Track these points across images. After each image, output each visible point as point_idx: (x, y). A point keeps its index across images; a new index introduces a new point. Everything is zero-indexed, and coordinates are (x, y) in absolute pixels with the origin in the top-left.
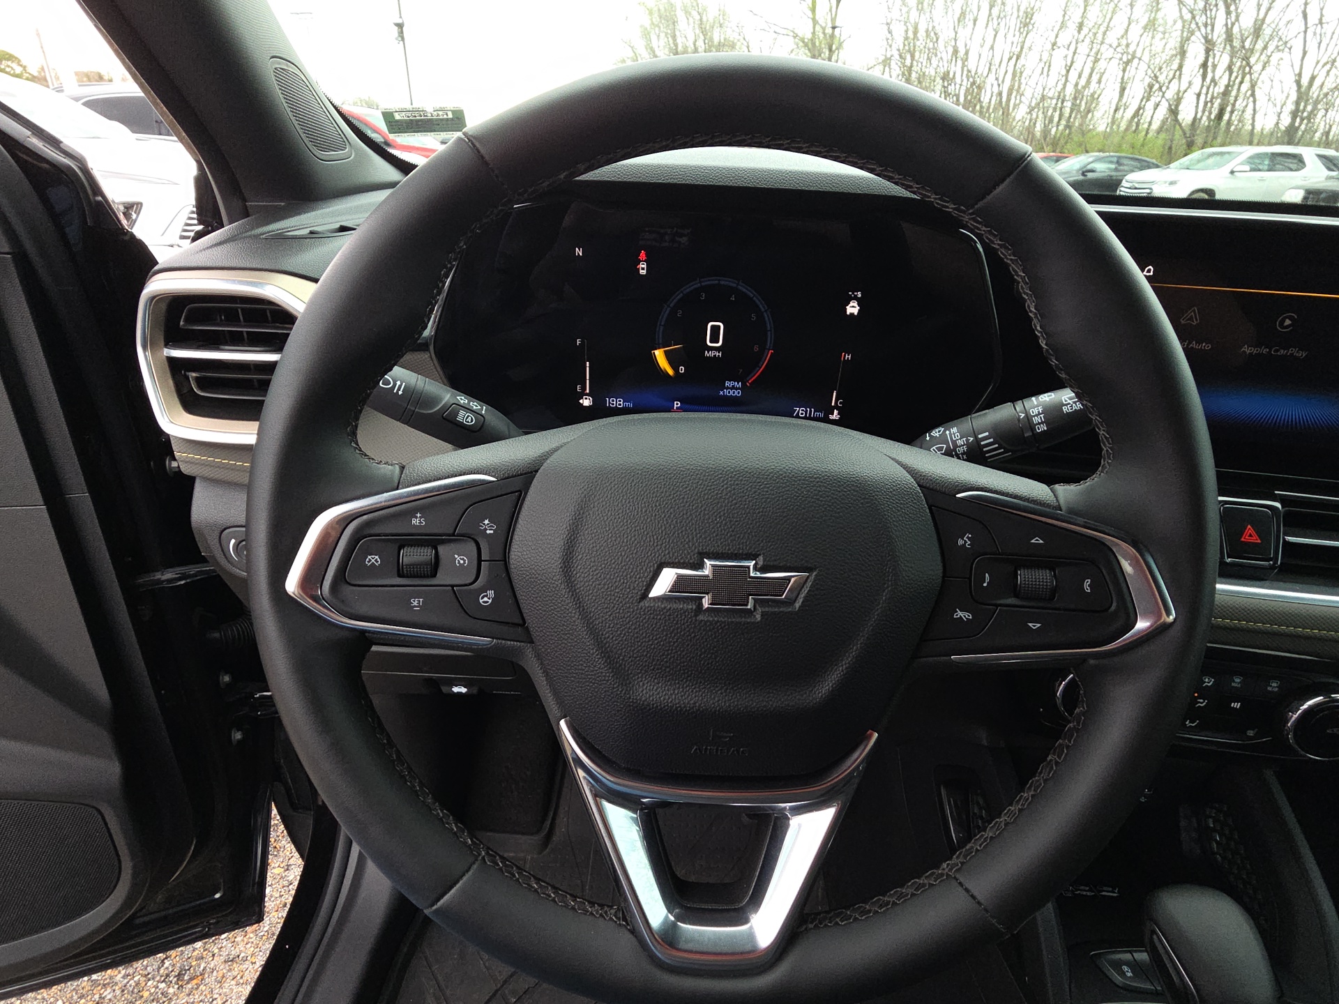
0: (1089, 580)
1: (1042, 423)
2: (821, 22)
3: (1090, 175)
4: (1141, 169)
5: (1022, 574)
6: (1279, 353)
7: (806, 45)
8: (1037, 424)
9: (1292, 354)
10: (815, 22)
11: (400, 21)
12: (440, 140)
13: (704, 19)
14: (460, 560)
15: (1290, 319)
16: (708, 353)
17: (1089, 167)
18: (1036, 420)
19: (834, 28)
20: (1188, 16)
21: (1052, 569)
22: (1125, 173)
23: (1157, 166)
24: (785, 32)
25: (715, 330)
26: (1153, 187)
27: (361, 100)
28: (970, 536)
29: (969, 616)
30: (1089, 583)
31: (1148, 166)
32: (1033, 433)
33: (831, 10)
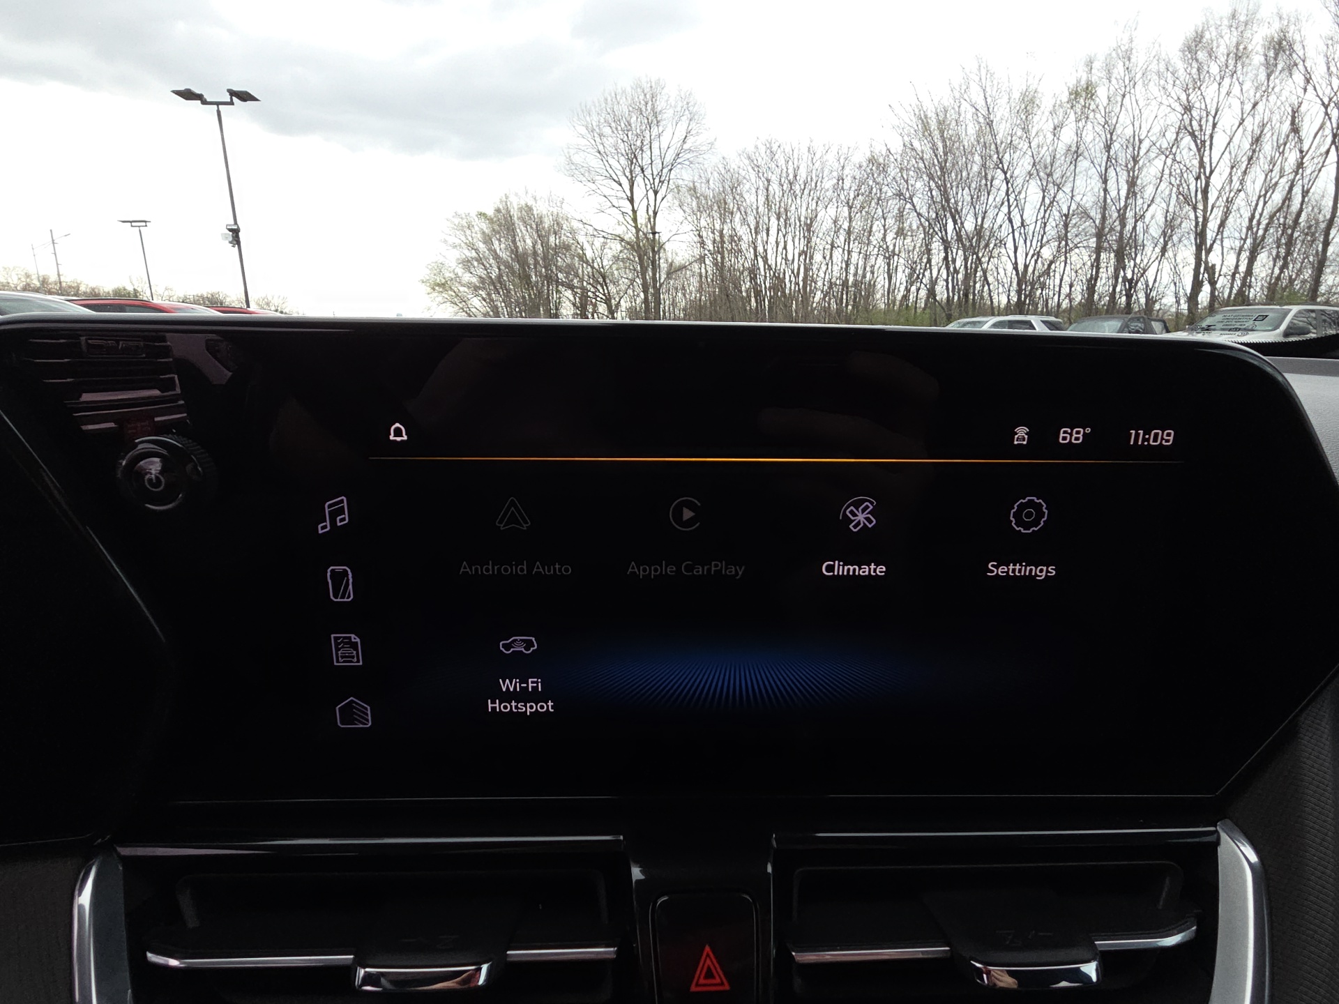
2: (643, 229)
7: (632, 246)
9: (719, 572)
10: (638, 230)
15: (690, 509)
19: (654, 233)
20: (926, 224)
24: (612, 237)
33: (649, 219)
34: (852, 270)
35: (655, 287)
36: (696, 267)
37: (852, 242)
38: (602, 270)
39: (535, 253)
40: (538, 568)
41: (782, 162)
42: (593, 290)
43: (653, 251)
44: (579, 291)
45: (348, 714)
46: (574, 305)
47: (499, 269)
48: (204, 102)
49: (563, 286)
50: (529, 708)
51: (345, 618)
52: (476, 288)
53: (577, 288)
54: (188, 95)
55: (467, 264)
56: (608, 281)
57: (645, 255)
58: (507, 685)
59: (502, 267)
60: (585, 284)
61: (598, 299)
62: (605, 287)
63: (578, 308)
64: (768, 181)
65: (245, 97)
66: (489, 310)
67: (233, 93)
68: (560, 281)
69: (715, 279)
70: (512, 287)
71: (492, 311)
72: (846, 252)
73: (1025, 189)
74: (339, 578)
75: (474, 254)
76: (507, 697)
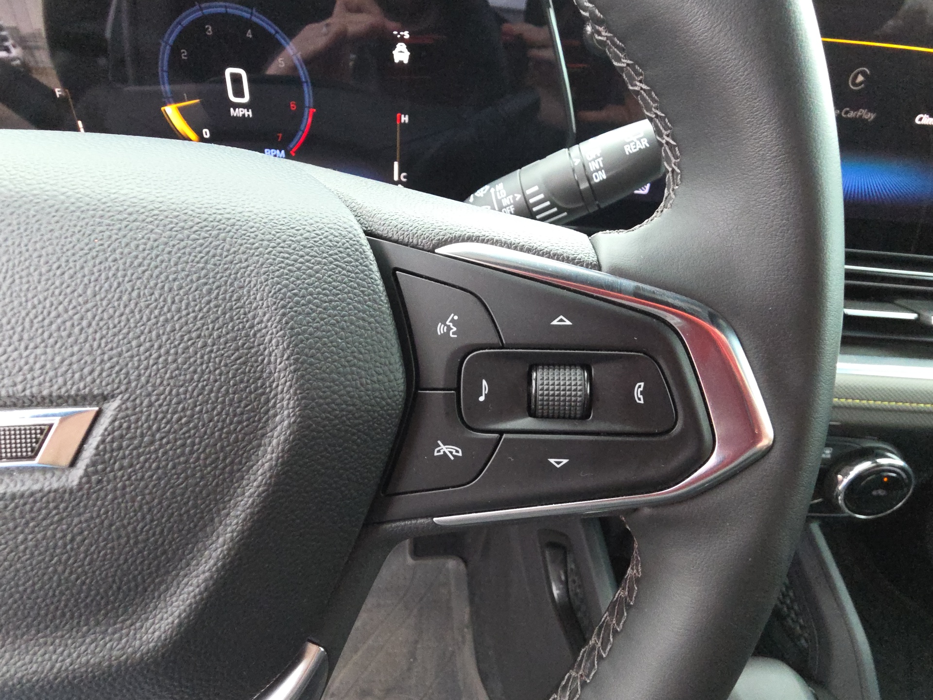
0: (642, 384)
1: (600, 169)
5: (539, 377)
6: (848, 116)
8: (594, 172)
9: (861, 116)
15: (863, 75)
16: (235, 110)
18: (593, 166)
21: (586, 367)
25: (236, 79)
28: (456, 318)
29: (457, 452)
30: (641, 389)
32: (590, 184)
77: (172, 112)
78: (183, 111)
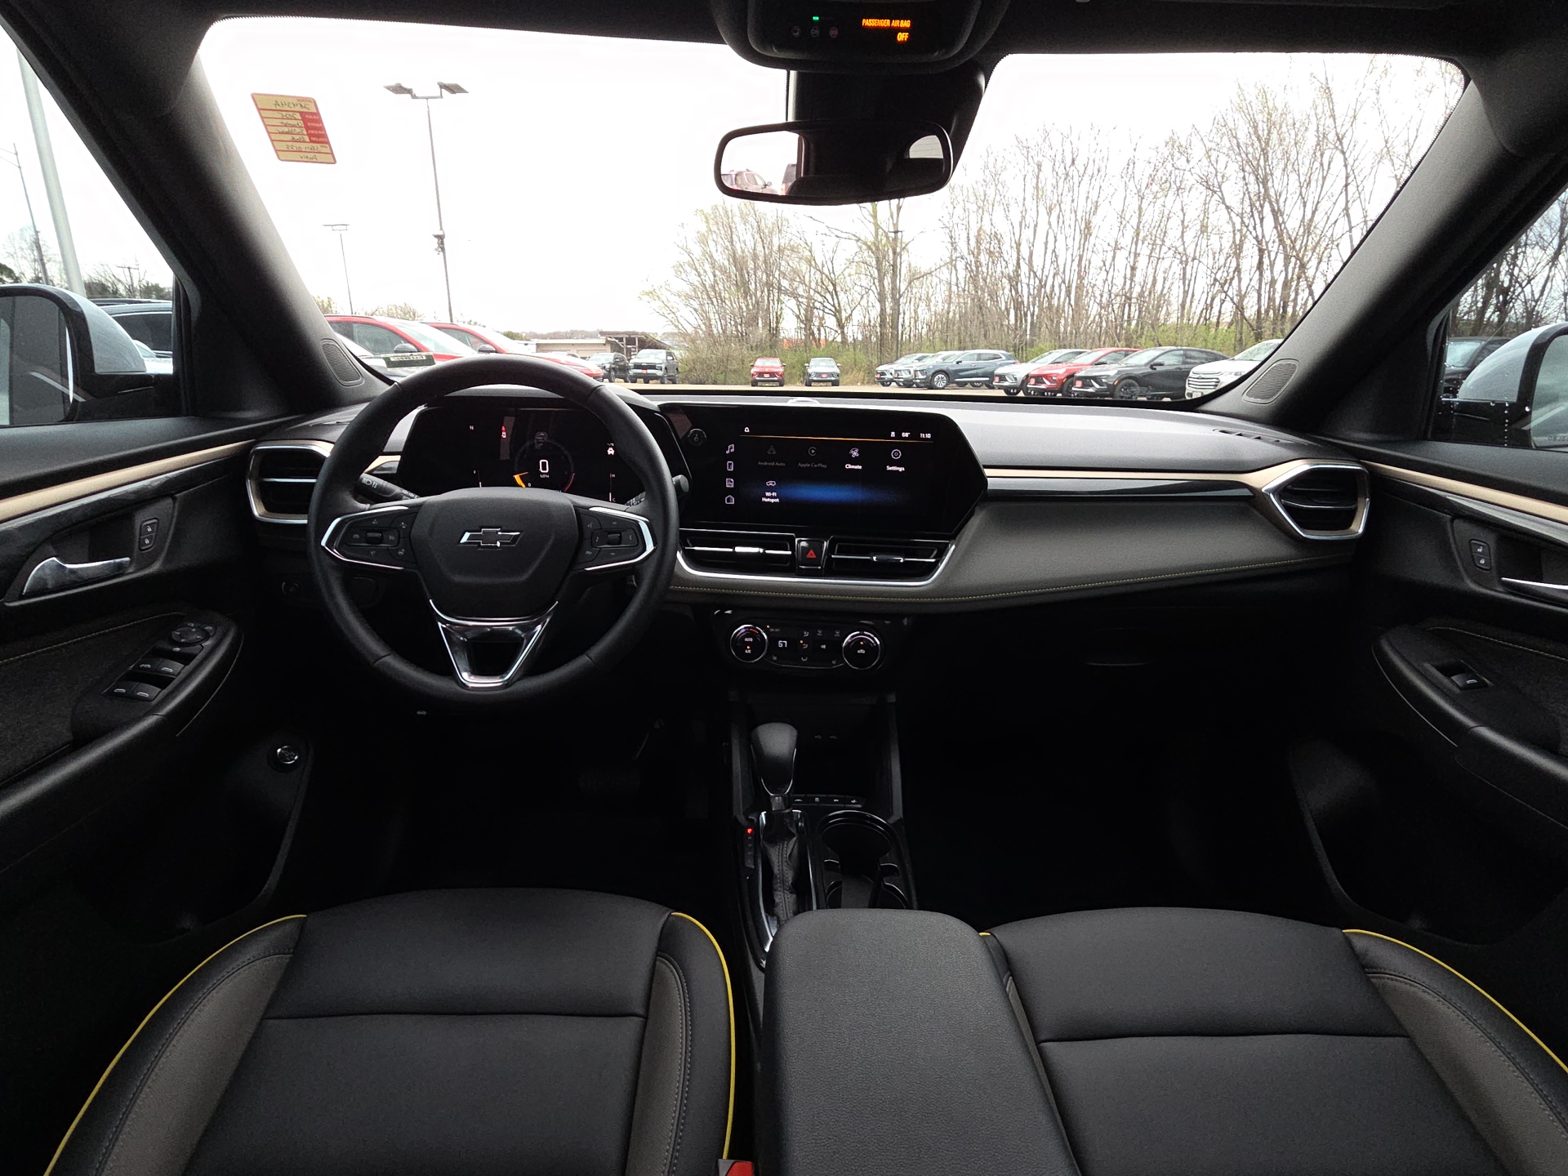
2: (884, 226)
3: (1159, 368)
4: (1209, 361)
7: (869, 248)
10: (877, 226)
11: (441, 233)
12: (478, 349)
13: (763, 225)
14: (391, 537)
16: (542, 475)
17: (1156, 361)
19: (896, 232)
20: (1237, 220)
22: (1192, 366)
23: (1224, 358)
24: (846, 236)
25: (544, 464)
26: (1220, 377)
27: (396, 308)
31: (1216, 358)
33: (892, 216)
34: (1139, 278)
35: (893, 297)
36: (945, 274)
37: (1140, 242)
38: (832, 275)
39: (755, 257)
40: (777, 464)
41: (1056, 143)
42: (821, 299)
43: (894, 252)
44: (804, 300)
45: (729, 500)
46: (798, 317)
47: (715, 276)
48: (414, 97)
49: (786, 294)
50: (773, 501)
51: (730, 475)
52: (688, 297)
53: (802, 297)
54: (399, 89)
55: (679, 269)
56: (838, 289)
57: (884, 257)
58: (768, 494)
59: (717, 273)
60: (812, 292)
61: (826, 310)
62: (835, 297)
63: (802, 321)
64: (1039, 166)
65: (454, 89)
66: (700, 322)
67: (443, 86)
68: (783, 288)
69: (966, 289)
70: (727, 296)
71: (704, 324)
72: (1132, 255)
73: (1373, 173)
74: (730, 464)
75: (686, 258)
76: (767, 497)
77: (517, 477)
78: (521, 477)
